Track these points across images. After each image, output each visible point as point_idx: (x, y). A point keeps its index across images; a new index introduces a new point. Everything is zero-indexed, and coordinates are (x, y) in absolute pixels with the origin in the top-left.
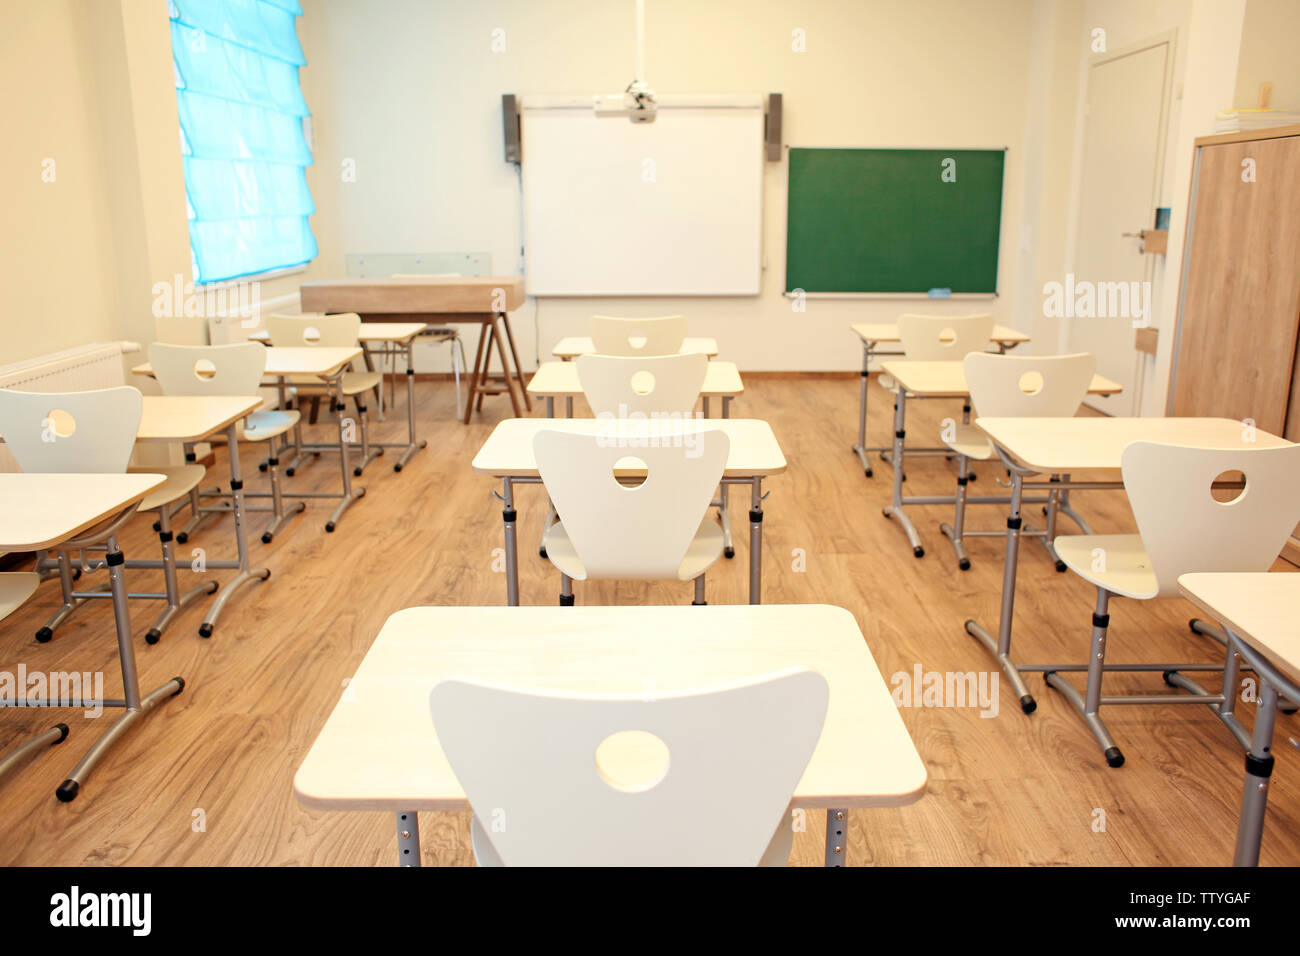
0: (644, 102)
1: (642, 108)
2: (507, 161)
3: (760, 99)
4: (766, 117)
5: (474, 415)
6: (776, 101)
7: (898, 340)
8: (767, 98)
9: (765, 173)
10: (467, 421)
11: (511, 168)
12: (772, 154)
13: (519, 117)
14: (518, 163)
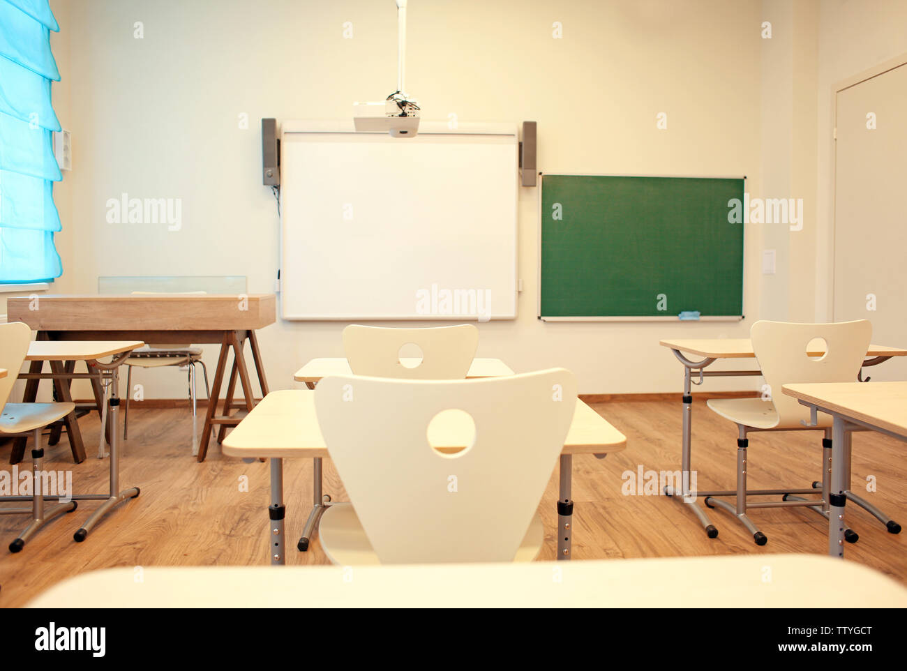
0: (407, 109)
1: (404, 115)
2: (265, 184)
3: (516, 127)
4: (520, 145)
5: (212, 449)
6: (530, 129)
7: (752, 355)
8: (521, 126)
9: (520, 199)
10: (202, 458)
11: (269, 190)
12: (526, 182)
13: (279, 142)
14: (277, 187)
